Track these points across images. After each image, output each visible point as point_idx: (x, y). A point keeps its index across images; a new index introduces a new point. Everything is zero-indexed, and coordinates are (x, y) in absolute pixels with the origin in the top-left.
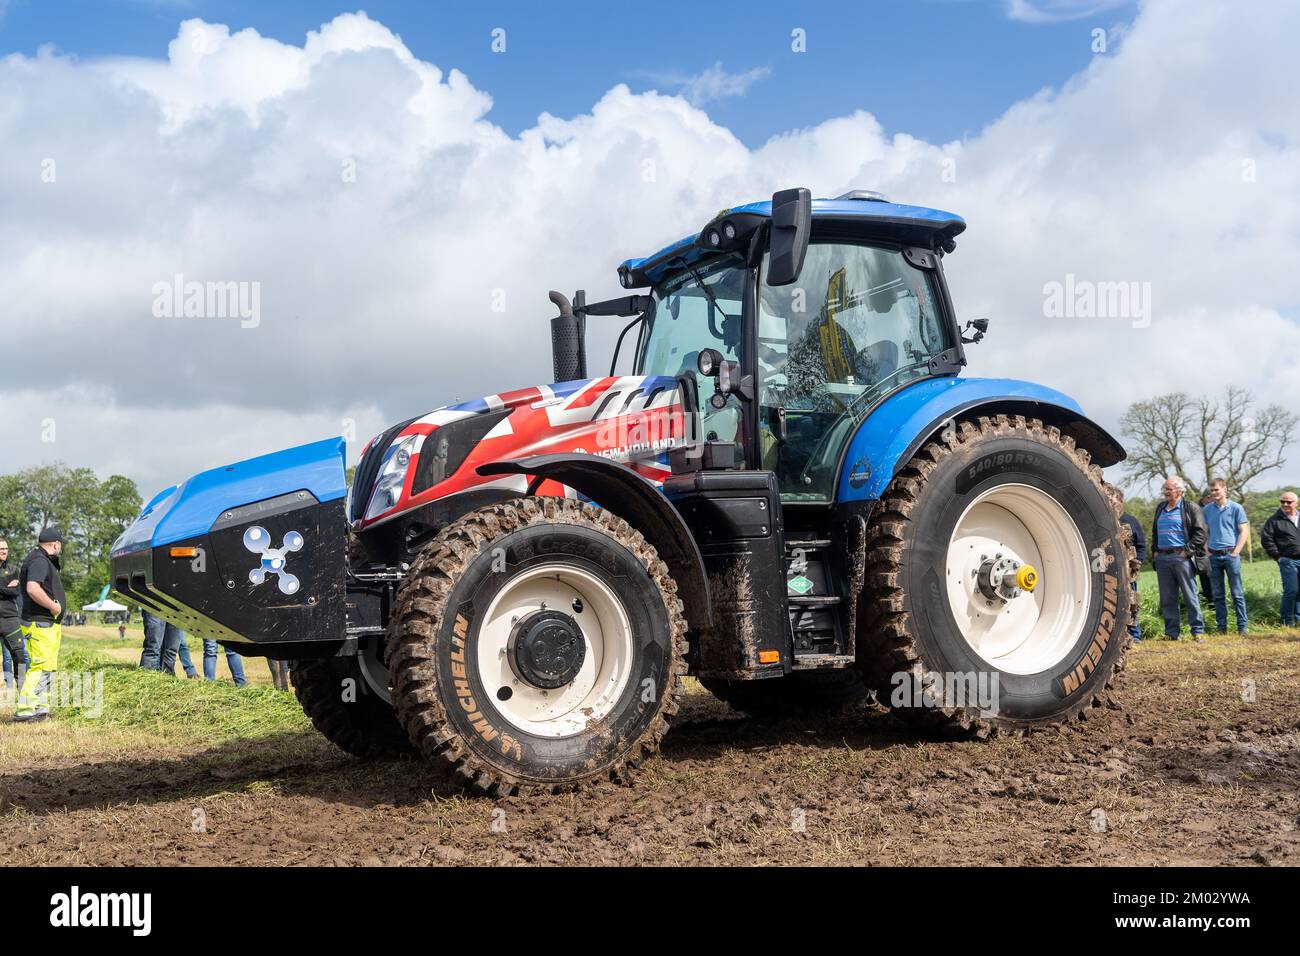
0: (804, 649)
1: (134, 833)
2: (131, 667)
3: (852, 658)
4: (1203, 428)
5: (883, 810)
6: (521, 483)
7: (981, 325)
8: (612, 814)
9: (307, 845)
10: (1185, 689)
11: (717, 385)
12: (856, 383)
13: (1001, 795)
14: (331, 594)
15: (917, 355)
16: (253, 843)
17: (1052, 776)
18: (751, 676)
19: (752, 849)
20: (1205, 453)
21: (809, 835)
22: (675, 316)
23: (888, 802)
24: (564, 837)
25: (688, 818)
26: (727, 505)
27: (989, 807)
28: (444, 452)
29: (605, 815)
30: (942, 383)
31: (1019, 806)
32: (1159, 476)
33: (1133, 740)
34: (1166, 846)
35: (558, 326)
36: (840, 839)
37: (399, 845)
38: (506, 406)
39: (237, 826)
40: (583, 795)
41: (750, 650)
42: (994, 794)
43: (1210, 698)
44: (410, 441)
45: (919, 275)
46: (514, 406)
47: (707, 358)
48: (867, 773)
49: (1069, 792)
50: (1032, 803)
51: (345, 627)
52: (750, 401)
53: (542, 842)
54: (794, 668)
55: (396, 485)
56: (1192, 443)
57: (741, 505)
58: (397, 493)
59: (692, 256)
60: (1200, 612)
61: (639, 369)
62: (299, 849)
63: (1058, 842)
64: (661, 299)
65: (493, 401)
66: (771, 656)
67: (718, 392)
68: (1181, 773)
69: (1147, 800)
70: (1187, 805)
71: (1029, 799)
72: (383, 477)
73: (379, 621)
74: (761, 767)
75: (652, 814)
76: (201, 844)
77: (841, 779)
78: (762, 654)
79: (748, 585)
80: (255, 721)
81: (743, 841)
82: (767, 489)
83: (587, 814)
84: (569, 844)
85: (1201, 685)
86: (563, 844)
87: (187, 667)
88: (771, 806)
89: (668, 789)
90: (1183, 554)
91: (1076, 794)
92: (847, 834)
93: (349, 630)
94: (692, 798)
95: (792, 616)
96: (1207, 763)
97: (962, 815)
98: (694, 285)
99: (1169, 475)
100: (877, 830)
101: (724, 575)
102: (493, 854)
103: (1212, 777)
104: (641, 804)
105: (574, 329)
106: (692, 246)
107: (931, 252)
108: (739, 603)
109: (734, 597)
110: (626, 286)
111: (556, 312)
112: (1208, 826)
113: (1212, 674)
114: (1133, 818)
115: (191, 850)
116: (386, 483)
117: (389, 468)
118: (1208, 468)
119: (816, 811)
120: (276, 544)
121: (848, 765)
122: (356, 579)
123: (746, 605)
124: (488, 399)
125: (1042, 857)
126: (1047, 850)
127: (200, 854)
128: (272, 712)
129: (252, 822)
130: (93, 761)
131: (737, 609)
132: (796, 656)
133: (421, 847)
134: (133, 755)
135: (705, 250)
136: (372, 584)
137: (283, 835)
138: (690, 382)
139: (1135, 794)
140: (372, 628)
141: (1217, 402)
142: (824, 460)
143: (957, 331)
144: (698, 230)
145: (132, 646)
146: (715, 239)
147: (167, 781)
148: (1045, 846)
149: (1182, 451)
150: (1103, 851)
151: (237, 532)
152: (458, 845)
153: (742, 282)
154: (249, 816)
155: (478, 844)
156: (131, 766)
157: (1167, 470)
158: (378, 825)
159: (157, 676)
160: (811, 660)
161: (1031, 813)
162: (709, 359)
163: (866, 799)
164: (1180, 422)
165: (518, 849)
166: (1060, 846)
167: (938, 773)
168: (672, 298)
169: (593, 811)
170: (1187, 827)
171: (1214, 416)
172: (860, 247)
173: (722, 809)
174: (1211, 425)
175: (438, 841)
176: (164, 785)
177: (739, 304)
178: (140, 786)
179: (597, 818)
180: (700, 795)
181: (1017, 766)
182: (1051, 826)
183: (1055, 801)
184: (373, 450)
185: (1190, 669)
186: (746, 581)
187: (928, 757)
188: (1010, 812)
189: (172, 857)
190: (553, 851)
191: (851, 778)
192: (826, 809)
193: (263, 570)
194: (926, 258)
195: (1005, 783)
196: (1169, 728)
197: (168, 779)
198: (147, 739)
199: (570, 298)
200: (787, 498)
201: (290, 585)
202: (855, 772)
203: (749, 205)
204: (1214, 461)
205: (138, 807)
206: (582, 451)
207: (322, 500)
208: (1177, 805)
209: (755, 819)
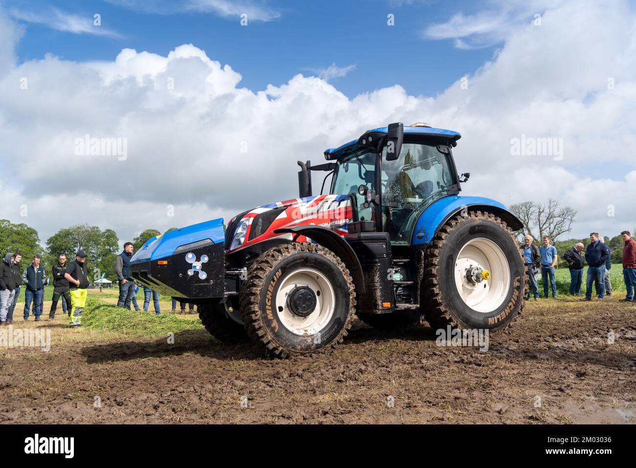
0: (400, 302)
1: (114, 373)
2: (113, 306)
3: (418, 306)
4: (539, 216)
5: (411, 368)
6: (290, 237)
7: (467, 176)
8: (304, 368)
9: (182, 379)
10: (532, 320)
11: (366, 199)
12: (419, 198)
13: (458, 362)
14: (219, 279)
15: (442, 187)
16: (161, 378)
17: (479, 355)
18: (379, 312)
19: (359, 383)
20: (540, 225)
21: (382, 378)
22: (347, 171)
23: (413, 364)
24: (285, 377)
25: (334, 370)
26: (371, 246)
27: (453, 367)
28: (260, 224)
29: (301, 368)
30: (452, 198)
31: (465, 367)
32: (521, 234)
33: (511, 341)
34: (524, 384)
35: (301, 175)
36: (394, 379)
37: (219, 380)
38: (284, 206)
39: (155, 371)
40: (292, 360)
41: (379, 302)
42: (456, 362)
43: (541, 324)
44: (248, 220)
45: (443, 156)
46: (287, 206)
47: (362, 188)
48: (405, 352)
49: (486, 362)
50: (471, 366)
51: (224, 292)
52: (378, 205)
53: (276, 379)
54: (396, 309)
55: (242, 237)
56: (535, 221)
57: (376, 245)
58: (242, 240)
59: (354, 148)
60: (538, 289)
61: (332, 192)
62: (179, 381)
63: (481, 382)
64: (341, 164)
65: (279, 205)
66: (387, 305)
67: (366, 201)
68: (530, 354)
69: (517, 365)
70: (532, 368)
71: (470, 364)
72: (237, 234)
73: (235, 290)
74: (363, 350)
75: (319, 369)
76: (141, 378)
77: (395, 355)
78: (384, 304)
79: (378, 277)
80: (162, 329)
81: (356, 380)
82: (386, 239)
83: (294, 368)
84: (287, 380)
85: (538, 319)
86: (284, 380)
87: (135, 306)
88: (367, 366)
89: (326, 358)
90: (531, 266)
91: (488, 363)
92: (397, 377)
93: (226, 293)
94: (335, 362)
95: (395, 289)
96: (540, 351)
97: (443, 370)
98: (355, 159)
99: (525, 234)
100: (409, 376)
101: (369, 273)
102: (257, 384)
103: (542, 356)
104: (315, 364)
105: (308, 176)
106: (355, 144)
107: (447, 147)
108: (375, 284)
109: (373, 281)
110: (328, 159)
111: (300, 169)
112: (541, 376)
113: (542, 314)
114: (511, 373)
115: (137, 381)
116: (238, 236)
117: (239, 230)
118: (541, 231)
119: (385, 368)
120: (198, 260)
121: (397, 349)
122: (227, 273)
123: (378, 285)
124: (277, 204)
125: (475, 388)
126: (477, 385)
127: (140, 382)
128: (169, 325)
129: (161, 370)
130: (98, 344)
131: (374, 286)
132: (397, 305)
133: (228, 380)
134: (114, 342)
135: (359, 146)
136: (232, 275)
137: (173, 375)
138: (354, 197)
139: (511, 363)
140: (232, 292)
141: (545, 206)
142: (406, 229)
143: (457, 177)
144: (357, 138)
145: (113, 297)
146: (364, 142)
147: (127, 353)
148: (476, 383)
149: (531, 225)
150: (499, 385)
151: (183, 255)
152: (243, 380)
153: (375, 159)
154: (160, 367)
155: (250, 380)
156: (113, 346)
157: (524, 232)
158: (211, 372)
159: (122, 310)
160: (402, 306)
161: (470, 370)
162: (363, 188)
163: (405, 363)
164: (530, 213)
165: (266, 382)
166: (482, 384)
167: (433, 353)
168: (345, 164)
169: (296, 367)
170: (532, 377)
171: (543, 211)
172: (416, 145)
173: (347, 366)
174: (542, 214)
175: (234, 378)
176: (126, 354)
177: (374, 166)
178: (116, 355)
179: (298, 370)
180: (339, 361)
181: (464, 351)
182: (478, 375)
183: (480, 365)
184: (233, 223)
185: (533, 312)
186: (378, 275)
187: (429, 347)
188: (462, 369)
189: (129, 383)
190: (280, 383)
191: (398, 355)
192: (388, 367)
193: (193, 270)
194: (446, 149)
195: (460, 357)
196: (525, 336)
197: (128, 352)
198: (119, 335)
199: (305, 163)
200: (393, 243)
201: (203, 276)
202: (400, 352)
203: (378, 129)
204: (543, 228)
205: (115, 363)
206: (313, 224)
207: (215, 243)
208: (528, 367)
209: (361, 371)
